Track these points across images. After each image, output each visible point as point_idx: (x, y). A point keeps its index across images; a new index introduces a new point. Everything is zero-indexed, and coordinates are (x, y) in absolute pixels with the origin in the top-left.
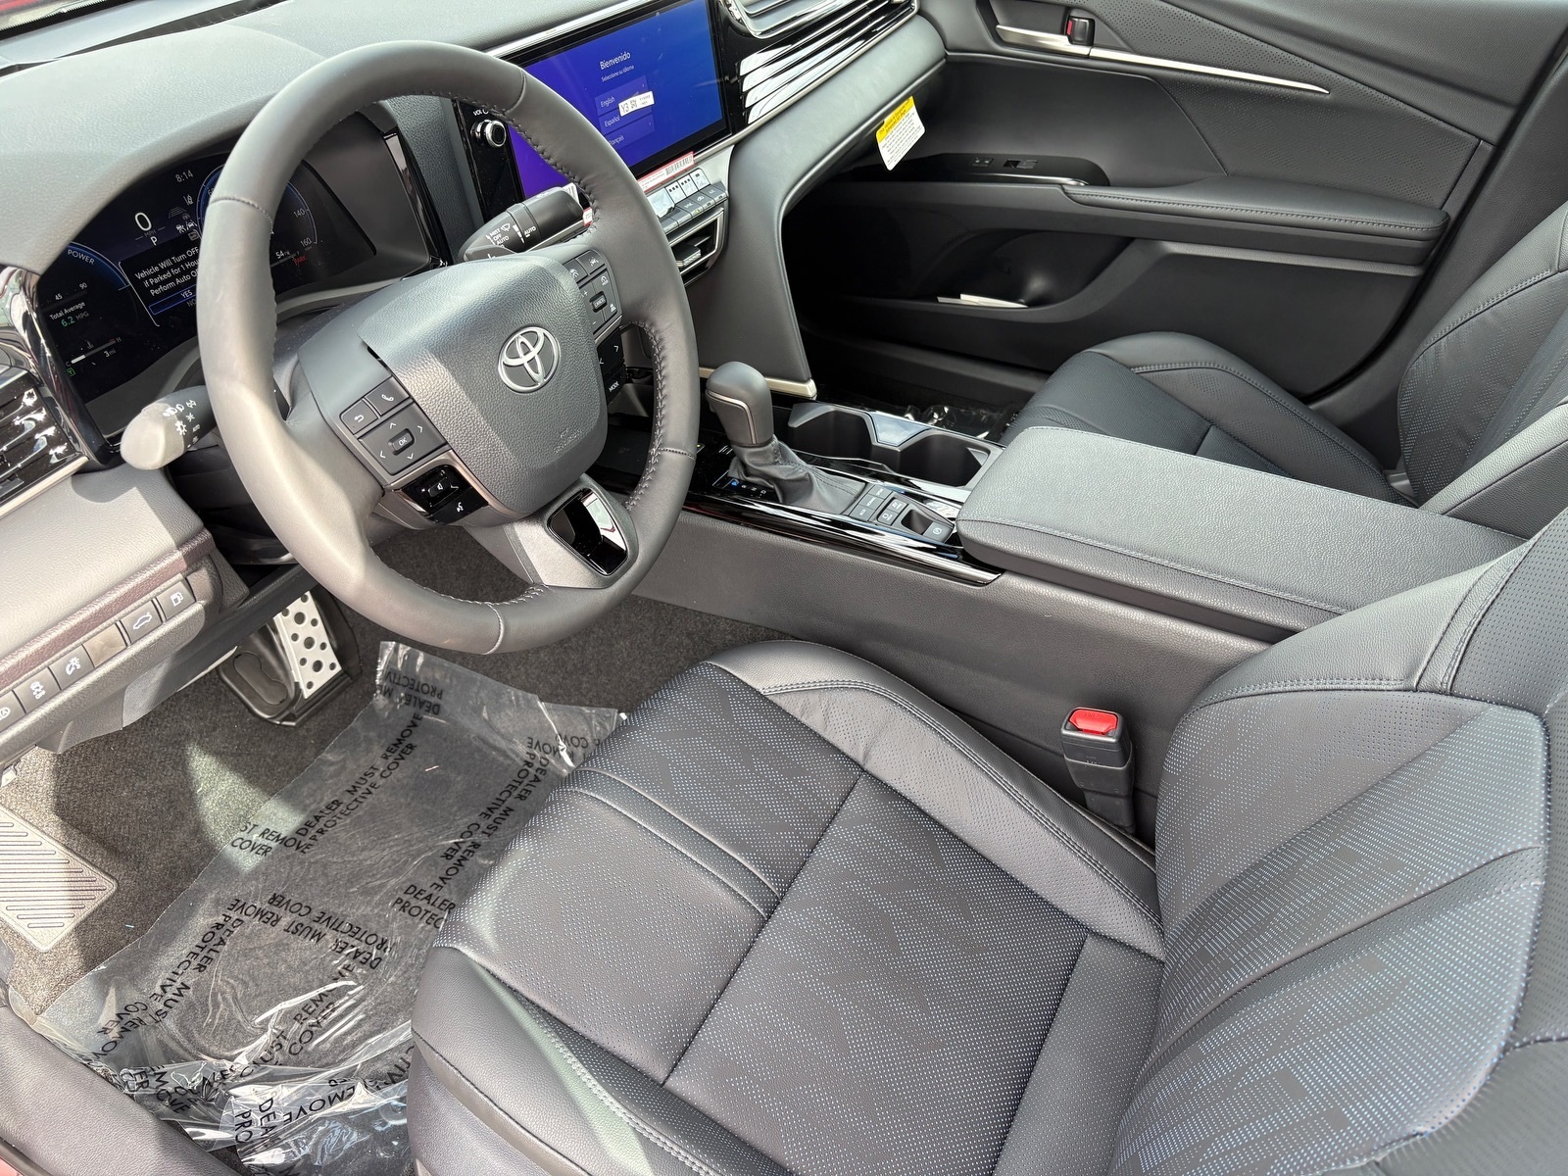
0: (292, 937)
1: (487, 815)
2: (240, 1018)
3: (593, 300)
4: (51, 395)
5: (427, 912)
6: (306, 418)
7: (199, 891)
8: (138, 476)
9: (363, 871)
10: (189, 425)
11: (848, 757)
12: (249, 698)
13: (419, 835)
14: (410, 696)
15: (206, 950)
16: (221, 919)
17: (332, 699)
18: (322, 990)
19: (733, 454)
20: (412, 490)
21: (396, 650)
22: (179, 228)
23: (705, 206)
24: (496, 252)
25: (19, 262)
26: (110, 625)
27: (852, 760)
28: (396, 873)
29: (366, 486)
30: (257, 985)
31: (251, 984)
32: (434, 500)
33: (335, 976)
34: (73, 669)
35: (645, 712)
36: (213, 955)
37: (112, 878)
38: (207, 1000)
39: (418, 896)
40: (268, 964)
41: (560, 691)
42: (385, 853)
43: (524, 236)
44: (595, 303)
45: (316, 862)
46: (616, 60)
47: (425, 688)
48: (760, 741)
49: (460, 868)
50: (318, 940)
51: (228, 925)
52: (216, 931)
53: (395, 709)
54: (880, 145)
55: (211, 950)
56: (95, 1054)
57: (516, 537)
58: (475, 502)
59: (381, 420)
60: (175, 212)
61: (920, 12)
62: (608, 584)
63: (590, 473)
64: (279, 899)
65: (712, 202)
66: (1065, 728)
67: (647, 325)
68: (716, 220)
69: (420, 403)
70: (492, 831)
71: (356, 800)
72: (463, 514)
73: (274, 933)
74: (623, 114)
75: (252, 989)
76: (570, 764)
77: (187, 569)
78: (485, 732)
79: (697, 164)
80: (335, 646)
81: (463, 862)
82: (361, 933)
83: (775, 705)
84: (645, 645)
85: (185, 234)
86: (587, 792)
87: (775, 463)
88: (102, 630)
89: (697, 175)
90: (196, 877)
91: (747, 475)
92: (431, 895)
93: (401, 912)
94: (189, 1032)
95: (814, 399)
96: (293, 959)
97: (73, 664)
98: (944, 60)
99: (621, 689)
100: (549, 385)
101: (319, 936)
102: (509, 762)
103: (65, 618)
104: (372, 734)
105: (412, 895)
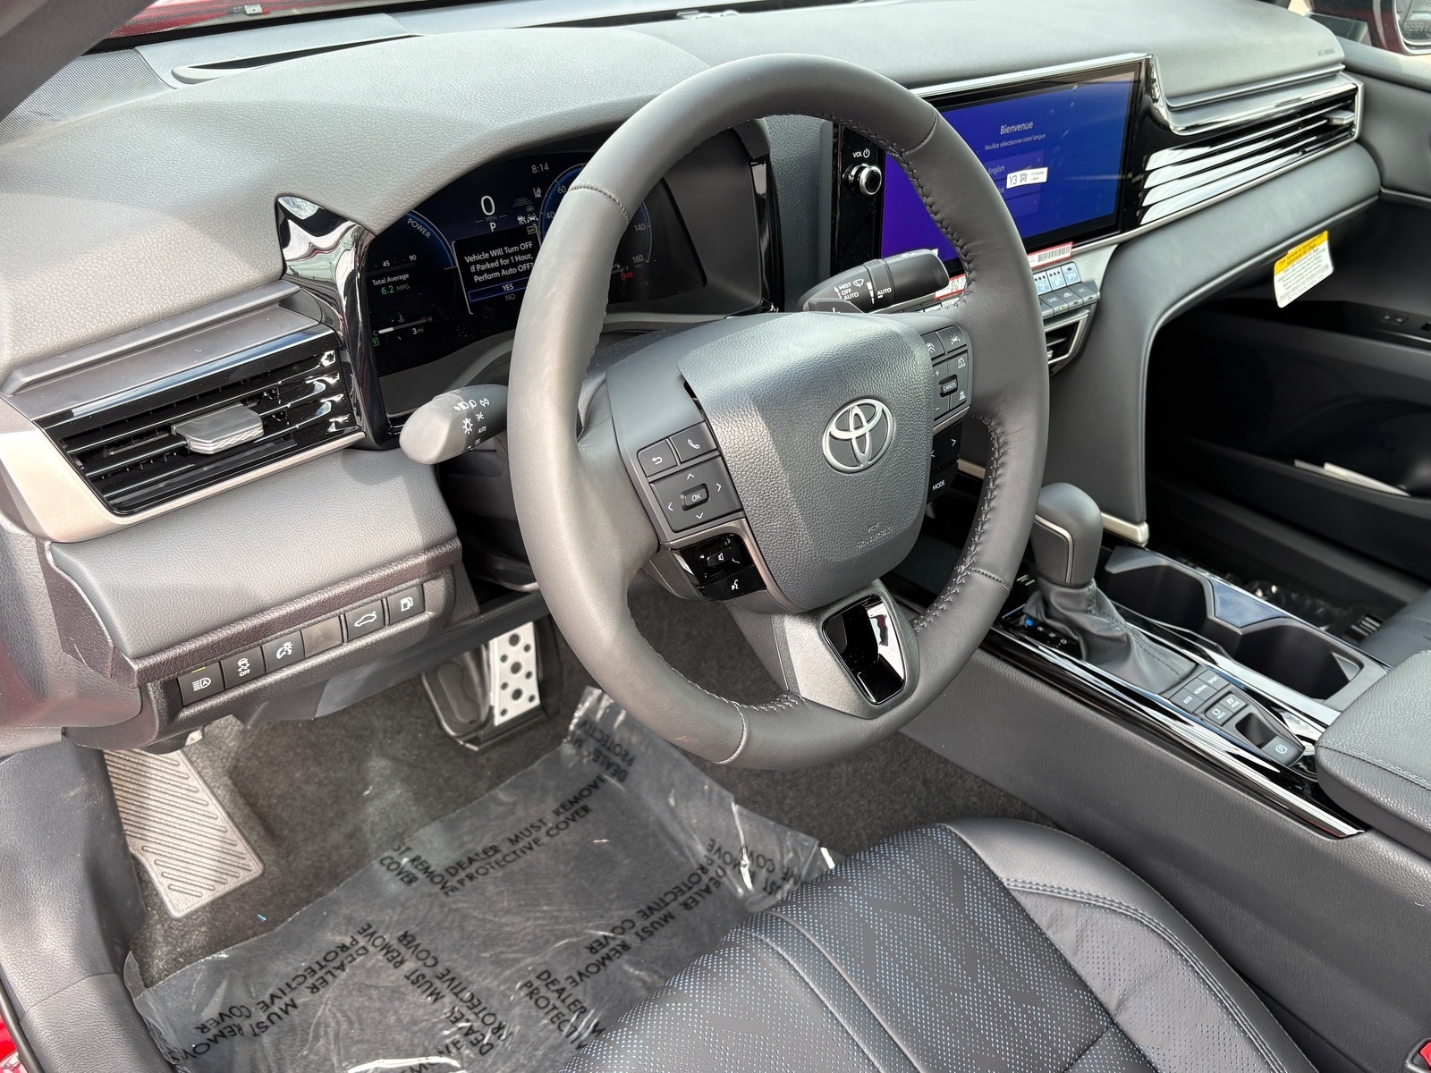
0: (411, 987)
1: (645, 914)
2: (335, 1060)
3: (943, 382)
4: (349, 361)
5: (555, 1008)
6: (599, 447)
7: (336, 901)
8: (410, 464)
9: (501, 937)
10: (477, 425)
11: (1096, 998)
12: (441, 709)
13: (568, 914)
14: (600, 752)
15: (325, 970)
16: (348, 941)
17: (521, 733)
18: (423, 1060)
19: (1035, 587)
20: (689, 552)
21: (600, 699)
22: (520, 219)
23: (1071, 304)
24: (842, 308)
25: (359, 217)
26: (333, 616)
27: (1101, 1005)
28: (535, 951)
29: (643, 538)
30: (362, 1030)
31: (356, 1026)
32: (710, 570)
33: (441, 1048)
34: (284, 653)
35: (861, 866)
36: (329, 978)
37: (261, 860)
38: (309, 1028)
39: (550, 986)
40: (379, 1009)
41: (759, 799)
42: (529, 924)
43: (875, 296)
44: (944, 387)
45: (456, 910)
46: (1018, 128)
47: (618, 749)
48: (992, 946)
49: (602, 967)
50: (436, 1000)
51: (353, 951)
52: (340, 952)
53: (580, 762)
54: (1276, 278)
55: (329, 972)
56: (185, 1052)
57: (783, 632)
58: (753, 582)
59: (680, 467)
60: (521, 202)
61: (1359, 141)
62: (874, 715)
63: (884, 580)
64: (409, 939)
65: (1080, 301)
66: (1412, 1062)
67: (993, 424)
68: (1077, 323)
69: (727, 459)
70: (645, 935)
71: (514, 852)
72: (737, 593)
73: (393, 977)
74: (1009, 186)
75: (355, 1033)
76: (749, 884)
77: (426, 575)
78: (666, 818)
79: (1073, 256)
80: (540, 677)
81: (607, 962)
82: (480, 1008)
83: (1018, 904)
84: (869, 777)
85: (524, 227)
86: (774, 945)
87: (1087, 612)
88: (324, 620)
89: (1070, 269)
90: (338, 885)
91: (1048, 616)
92: (563, 990)
93: (528, 998)
94: (282, 1059)
95: (1143, 546)
96: (405, 1013)
97: (286, 648)
98: (1376, 197)
99: (830, 819)
100: (872, 469)
101: (437, 996)
102: (682, 859)
103: (292, 599)
104: (551, 784)
105: (545, 983)
